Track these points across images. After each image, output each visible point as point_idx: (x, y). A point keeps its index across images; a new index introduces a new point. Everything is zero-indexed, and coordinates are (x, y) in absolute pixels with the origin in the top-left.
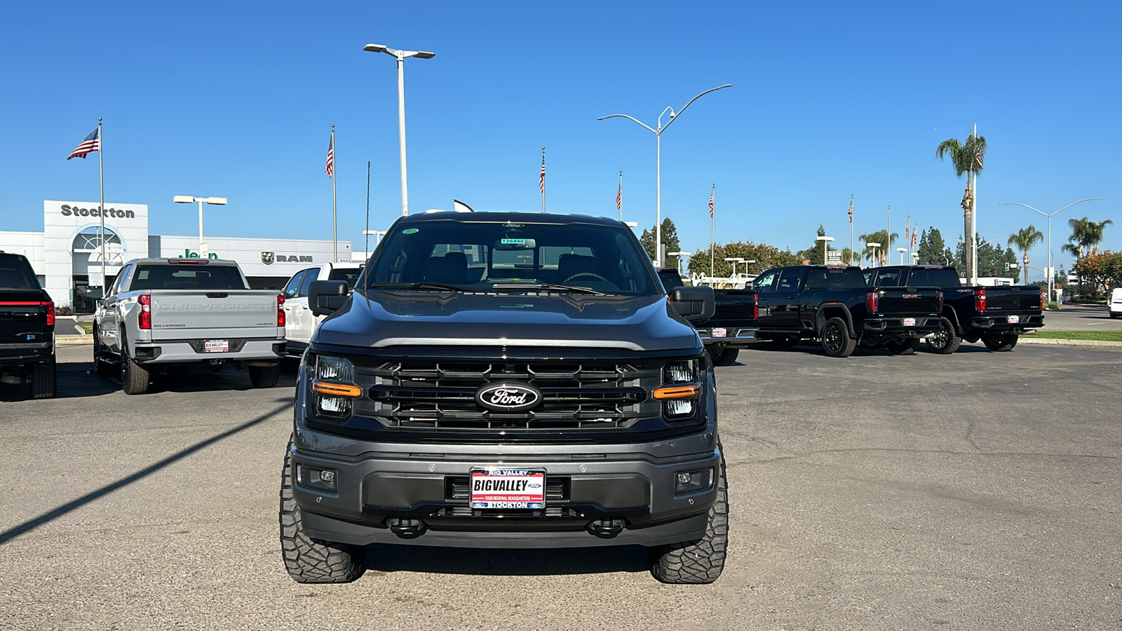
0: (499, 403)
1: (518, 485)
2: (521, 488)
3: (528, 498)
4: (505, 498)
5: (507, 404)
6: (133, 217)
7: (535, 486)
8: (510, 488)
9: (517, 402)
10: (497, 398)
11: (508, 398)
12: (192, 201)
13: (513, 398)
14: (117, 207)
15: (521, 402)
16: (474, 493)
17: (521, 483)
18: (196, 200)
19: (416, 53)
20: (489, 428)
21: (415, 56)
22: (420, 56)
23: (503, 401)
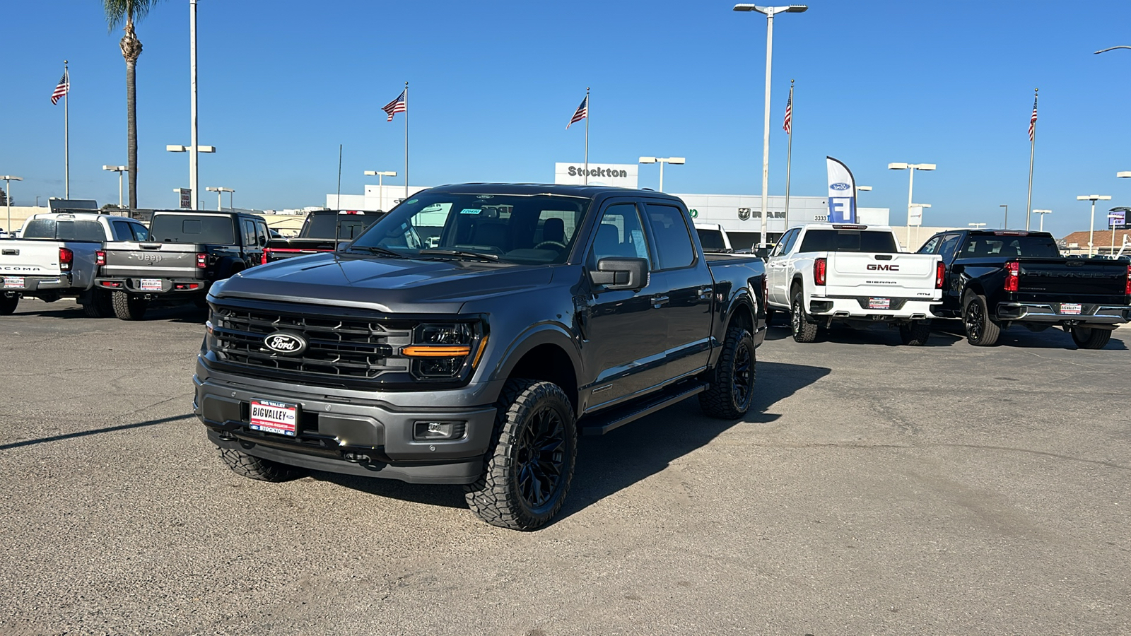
0: (277, 348)
1: (280, 415)
2: (282, 417)
3: (286, 427)
4: (271, 424)
5: (282, 349)
6: (625, 176)
7: (290, 417)
8: (275, 416)
9: (288, 348)
10: (275, 343)
11: (283, 344)
12: (654, 161)
13: (286, 345)
14: (613, 167)
15: (290, 348)
16: (253, 417)
17: (282, 414)
18: (658, 160)
19: (787, 8)
20: (277, 368)
21: (786, 11)
22: (791, 10)
23: (279, 347)
